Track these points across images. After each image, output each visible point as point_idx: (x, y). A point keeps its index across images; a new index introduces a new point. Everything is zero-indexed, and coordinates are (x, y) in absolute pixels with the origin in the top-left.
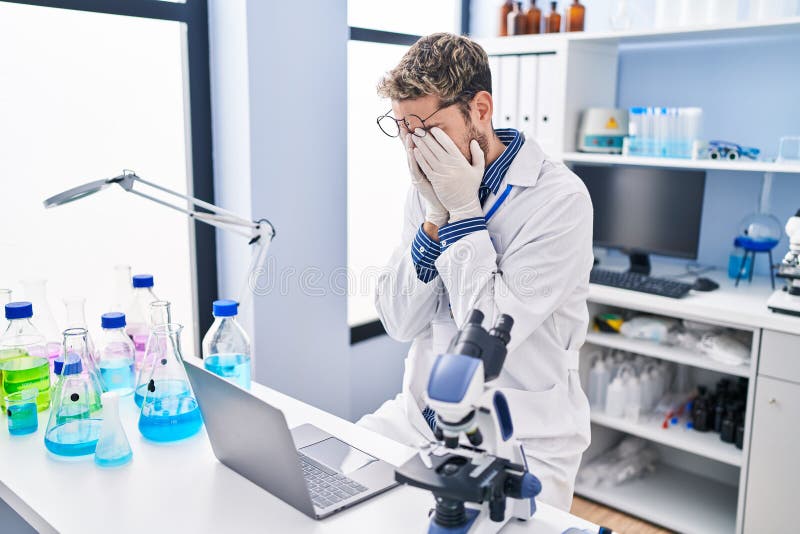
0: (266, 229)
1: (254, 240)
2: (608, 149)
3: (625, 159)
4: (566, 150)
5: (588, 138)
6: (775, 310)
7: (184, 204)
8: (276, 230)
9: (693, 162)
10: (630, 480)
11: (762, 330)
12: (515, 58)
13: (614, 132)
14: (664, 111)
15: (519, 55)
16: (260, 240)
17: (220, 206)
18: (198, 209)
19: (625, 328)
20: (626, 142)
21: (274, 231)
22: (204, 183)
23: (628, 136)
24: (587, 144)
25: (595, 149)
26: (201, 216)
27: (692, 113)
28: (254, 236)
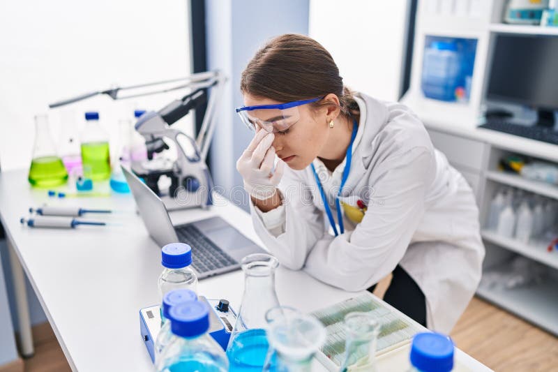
2: (530, 21)
3: (543, 29)
4: (493, 22)
5: (513, 12)
10: (518, 287)
13: (535, 6)
16: (218, 84)
19: (525, 170)
20: (546, 15)
23: (548, 9)
24: (512, 17)
25: (517, 20)
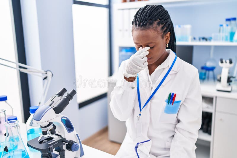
0: (49, 74)
1: (45, 78)
6: (218, 91)
7: (15, 66)
8: (53, 74)
9: (189, 43)
11: (216, 97)
12: (128, 11)
14: (179, 26)
15: (129, 9)
16: (47, 78)
17: (29, 65)
18: (20, 67)
21: (52, 74)
22: (22, 57)
26: (22, 70)
27: (188, 27)
28: (44, 77)
